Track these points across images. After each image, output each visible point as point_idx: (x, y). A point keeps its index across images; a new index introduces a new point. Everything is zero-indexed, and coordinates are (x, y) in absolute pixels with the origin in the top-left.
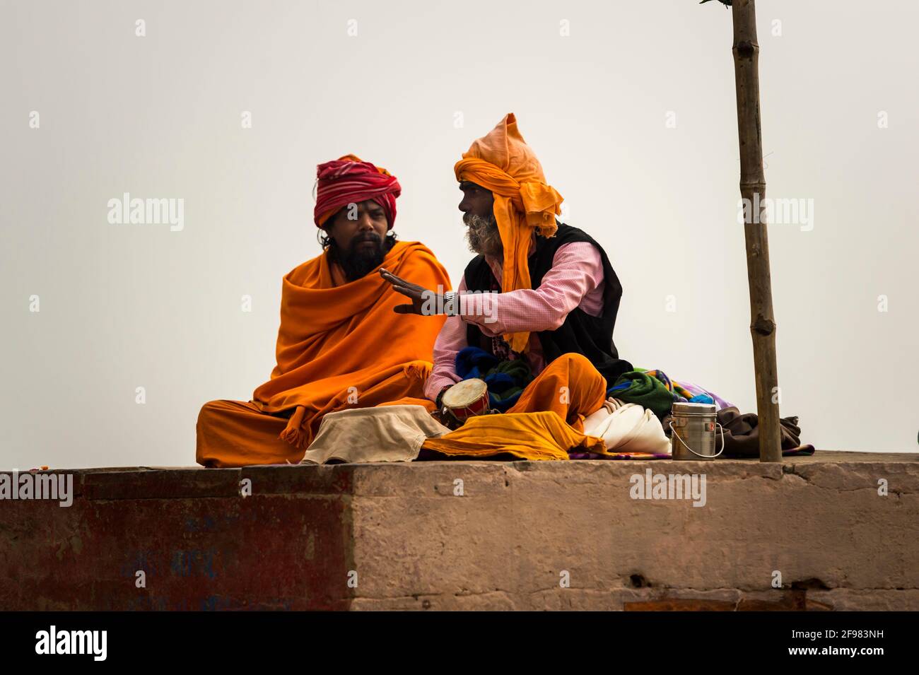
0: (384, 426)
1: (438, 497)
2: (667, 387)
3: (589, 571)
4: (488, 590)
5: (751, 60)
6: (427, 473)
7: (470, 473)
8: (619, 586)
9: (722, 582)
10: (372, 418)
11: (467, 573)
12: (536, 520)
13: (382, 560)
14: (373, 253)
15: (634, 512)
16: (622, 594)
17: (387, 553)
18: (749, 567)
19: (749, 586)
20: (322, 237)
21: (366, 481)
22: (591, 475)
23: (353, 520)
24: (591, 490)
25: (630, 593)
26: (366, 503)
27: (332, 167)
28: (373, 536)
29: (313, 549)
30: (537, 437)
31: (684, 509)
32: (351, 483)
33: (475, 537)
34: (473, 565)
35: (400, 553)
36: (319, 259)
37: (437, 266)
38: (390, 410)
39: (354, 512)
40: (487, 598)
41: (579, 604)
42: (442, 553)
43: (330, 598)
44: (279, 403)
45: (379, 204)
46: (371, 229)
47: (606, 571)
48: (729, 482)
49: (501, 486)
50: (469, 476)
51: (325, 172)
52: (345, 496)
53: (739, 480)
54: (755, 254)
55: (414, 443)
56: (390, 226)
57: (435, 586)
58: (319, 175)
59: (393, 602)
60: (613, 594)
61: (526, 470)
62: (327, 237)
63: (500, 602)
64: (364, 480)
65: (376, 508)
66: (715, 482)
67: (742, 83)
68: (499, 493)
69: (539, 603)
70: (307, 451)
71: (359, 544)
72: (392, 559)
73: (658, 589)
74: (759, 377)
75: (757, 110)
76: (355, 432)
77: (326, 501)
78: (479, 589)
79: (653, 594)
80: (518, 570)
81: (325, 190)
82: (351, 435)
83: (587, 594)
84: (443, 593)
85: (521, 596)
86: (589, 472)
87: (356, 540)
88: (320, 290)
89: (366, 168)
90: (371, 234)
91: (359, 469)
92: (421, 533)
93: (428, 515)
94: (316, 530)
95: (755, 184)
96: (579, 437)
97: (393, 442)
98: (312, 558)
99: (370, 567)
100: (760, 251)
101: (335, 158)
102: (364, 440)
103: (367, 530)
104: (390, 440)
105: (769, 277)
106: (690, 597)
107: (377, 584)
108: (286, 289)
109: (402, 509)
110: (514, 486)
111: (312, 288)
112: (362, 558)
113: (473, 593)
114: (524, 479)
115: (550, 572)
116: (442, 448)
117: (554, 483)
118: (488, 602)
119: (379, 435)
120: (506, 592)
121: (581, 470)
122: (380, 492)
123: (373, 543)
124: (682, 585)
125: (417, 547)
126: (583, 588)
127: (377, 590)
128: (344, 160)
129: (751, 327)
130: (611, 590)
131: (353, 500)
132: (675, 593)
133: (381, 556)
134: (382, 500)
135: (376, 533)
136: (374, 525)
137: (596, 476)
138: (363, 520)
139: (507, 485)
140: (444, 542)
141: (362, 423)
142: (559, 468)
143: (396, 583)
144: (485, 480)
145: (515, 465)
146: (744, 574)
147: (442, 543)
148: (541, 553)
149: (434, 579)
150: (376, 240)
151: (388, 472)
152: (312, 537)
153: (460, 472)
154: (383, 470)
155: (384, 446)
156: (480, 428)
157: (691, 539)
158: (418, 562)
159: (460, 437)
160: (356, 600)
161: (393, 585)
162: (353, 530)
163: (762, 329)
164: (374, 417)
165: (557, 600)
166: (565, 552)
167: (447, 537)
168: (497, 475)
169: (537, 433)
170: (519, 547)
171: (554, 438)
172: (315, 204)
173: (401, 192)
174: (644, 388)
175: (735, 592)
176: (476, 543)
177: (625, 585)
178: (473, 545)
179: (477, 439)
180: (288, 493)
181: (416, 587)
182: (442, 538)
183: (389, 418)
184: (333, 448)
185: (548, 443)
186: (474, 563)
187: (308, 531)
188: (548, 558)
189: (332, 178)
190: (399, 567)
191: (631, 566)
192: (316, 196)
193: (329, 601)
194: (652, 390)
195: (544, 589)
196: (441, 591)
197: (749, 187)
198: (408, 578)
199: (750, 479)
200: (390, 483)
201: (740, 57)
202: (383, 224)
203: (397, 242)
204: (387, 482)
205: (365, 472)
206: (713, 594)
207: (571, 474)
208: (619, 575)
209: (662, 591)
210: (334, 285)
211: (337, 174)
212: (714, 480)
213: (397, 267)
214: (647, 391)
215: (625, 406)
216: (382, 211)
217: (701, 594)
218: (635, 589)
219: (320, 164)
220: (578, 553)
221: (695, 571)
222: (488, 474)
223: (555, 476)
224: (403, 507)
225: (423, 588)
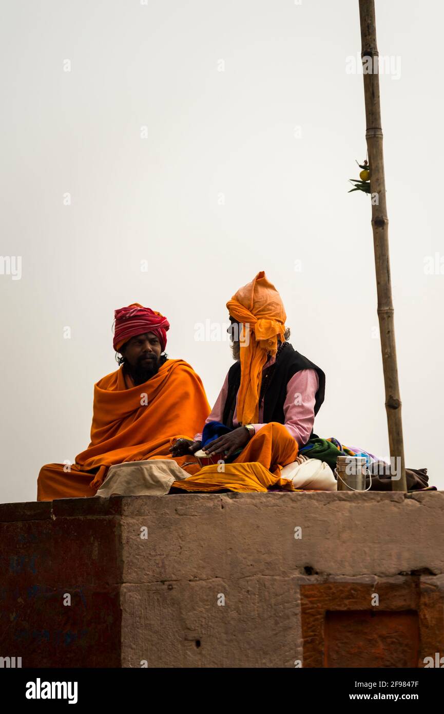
0: (148, 473)
1: (177, 516)
2: (338, 448)
3: (277, 564)
4: (210, 577)
5: (383, 229)
6: (170, 501)
7: (199, 500)
8: (296, 574)
9: (365, 571)
10: (140, 468)
11: (196, 566)
12: (241, 531)
13: (141, 558)
14: (152, 366)
15: (306, 525)
16: (299, 579)
17: (144, 554)
18: (382, 561)
19: (382, 573)
20: (118, 358)
21: (130, 507)
22: (278, 501)
23: (122, 532)
24: (278, 511)
25: (304, 579)
26: (131, 521)
27: (124, 311)
28: (135, 543)
29: (97, 552)
30: (246, 479)
31: (339, 522)
32: (121, 508)
33: (202, 543)
34: (201, 561)
35: (153, 553)
36: (117, 373)
37: (194, 375)
38: (152, 463)
39: (123, 527)
40: (210, 583)
41: (271, 586)
42: (180, 553)
43: (107, 583)
44: (90, 464)
45: (155, 335)
46: (151, 351)
47: (289, 565)
48: (369, 504)
49: (219, 509)
50: (198, 502)
51: (119, 315)
52: (117, 516)
53: (375, 503)
54: (387, 356)
55: (166, 483)
56: (163, 349)
57: (176, 575)
58: (116, 317)
59: (148, 585)
60: (293, 579)
61: (236, 498)
62: (122, 358)
63: (218, 585)
64: (129, 506)
65: (137, 524)
66: (360, 504)
67: (378, 244)
68: (217, 513)
69: (245, 586)
70: (98, 491)
71: (126, 548)
72: (147, 557)
73: (322, 576)
74: (391, 436)
75: (388, 262)
76: (129, 477)
77: (105, 520)
78: (204, 576)
79: (319, 579)
80: (230, 564)
81: (121, 326)
82: (126, 479)
83: (275, 580)
84: (181, 580)
85: (232, 581)
86: (277, 499)
87: (124, 546)
88: (118, 392)
89: (146, 311)
90: (151, 354)
91: (125, 498)
92: (166, 540)
93: (171, 528)
94: (99, 540)
95: (387, 310)
96: (275, 479)
97: (153, 483)
98: (97, 558)
99: (133, 563)
100: (390, 353)
101: (127, 306)
102: (135, 482)
103: (132, 539)
104: (151, 482)
105: (397, 371)
106: (343, 581)
107: (138, 574)
108: (96, 392)
109: (154, 524)
110: (227, 508)
111: (113, 390)
112: (128, 557)
113: (201, 579)
114: (234, 504)
115: (251, 565)
116: (184, 487)
117: (253, 506)
118: (211, 585)
119: (144, 479)
120: (223, 578)
121: (272, 497)
122: (139, 513)
123: (135, 547)
124: (338, 573)
125: (164, 549)
126: (273, 576)
127: (138, 578)
128: (132, 307)
129: (386, 404)
130: (292, 577)
131: (122, 519)
132: (334, 578)
133: (140, 555)
134: (141, 518)
135: (137, 540)
136: (136, 535)
137: (281, 501)
138: (129, 532)
139: (223, 508)
140: (181, 545)
141: (133, 471)
142: (256, 496)
143: (150, 573)
144: (208, 505)
145: (228, 495)
146: (379, 565)
147: (180, 546)
148: (245, 552)
149: (175, 571)
150: (154, 358)
151: (144, 500)
152: (96, 544)
153: (192, 500)
154: (141, 499)
155: (148, 486)
156: (209, 473)
157: (344, 542)
158: (165, 559)
159: (197, 479)
160: (124, 585)
161: (148, 574)
162: (122, 539)
163: (393, 405)
164: (141, 467)
165: (256, 584)
166: (261, 551)
167: (183, 543)
168: (216, 501)
169: (247, 476)
170: (231, 549)
171: (258, 479)
172: (114, 336)
173: (170, 327)
174: (322, 448)
175: (373, 577)
176: (202, 547)
177: (301, 573)
178: (201, 548)
179: (207, 481)
180: (81, 516)
181: (163, 576)
182: (180, 543)
183: (151, 468)
184: (114, 487)
185: (253, 482)
186: (201, 560)
187: (94, 541)
188: (250, 556)
189: (124, 318)
190: (152, 562)
191: (305, 560)
192: (114, 331)
193: (107, 586)
194: (327, 450)
195: (247, 577)
196: (180, 578)
197: (383, 312)
198: (158, 570)
199: (383, 502)
200: (146, 507)
201: (376, 227)
202: (159, 348)
203: (168, 360)
204: (144, 507)
205: (129, 500)
206: (358, 579)
207: (265, 500)
208: (297, 567)
209: (325, 577)
210: (127, 388)
211: (128, 315)
212: (359, 503)
213: (167, 376)
214: (324, 450)
215: (310, 460)
216: (157, 339)
217: (351, 579)
218: (307, 576)
219: (117, 309)
220: (270, 553)
221: (347, 564)
222: (210, 501)
223: (254, 501)
224: (154, 523)
225: (168, 577)
